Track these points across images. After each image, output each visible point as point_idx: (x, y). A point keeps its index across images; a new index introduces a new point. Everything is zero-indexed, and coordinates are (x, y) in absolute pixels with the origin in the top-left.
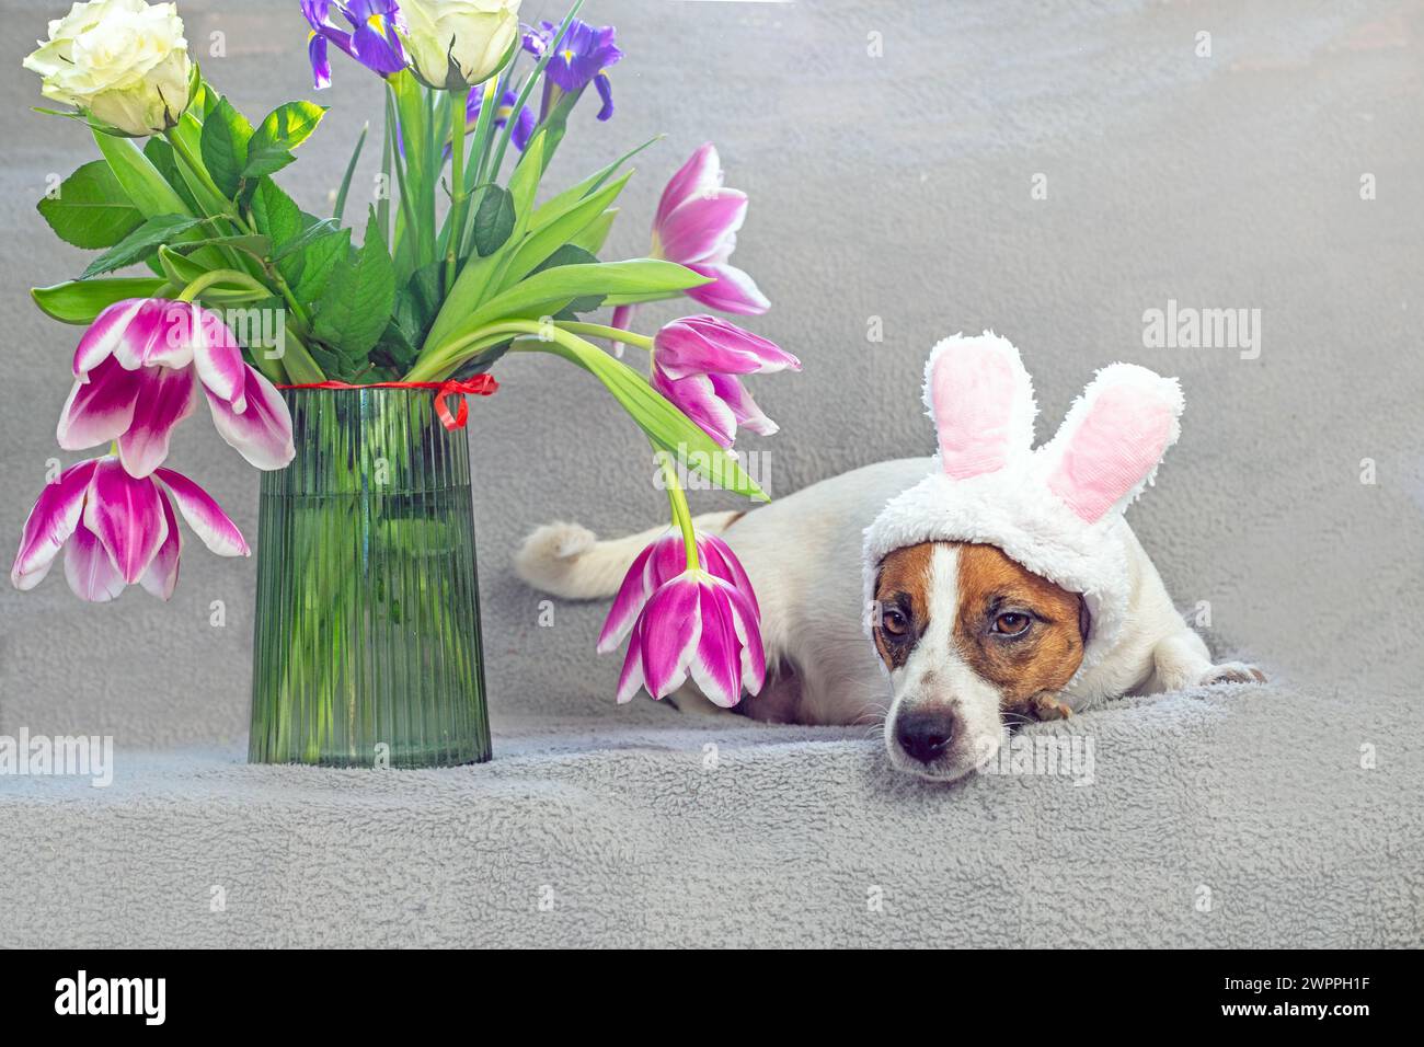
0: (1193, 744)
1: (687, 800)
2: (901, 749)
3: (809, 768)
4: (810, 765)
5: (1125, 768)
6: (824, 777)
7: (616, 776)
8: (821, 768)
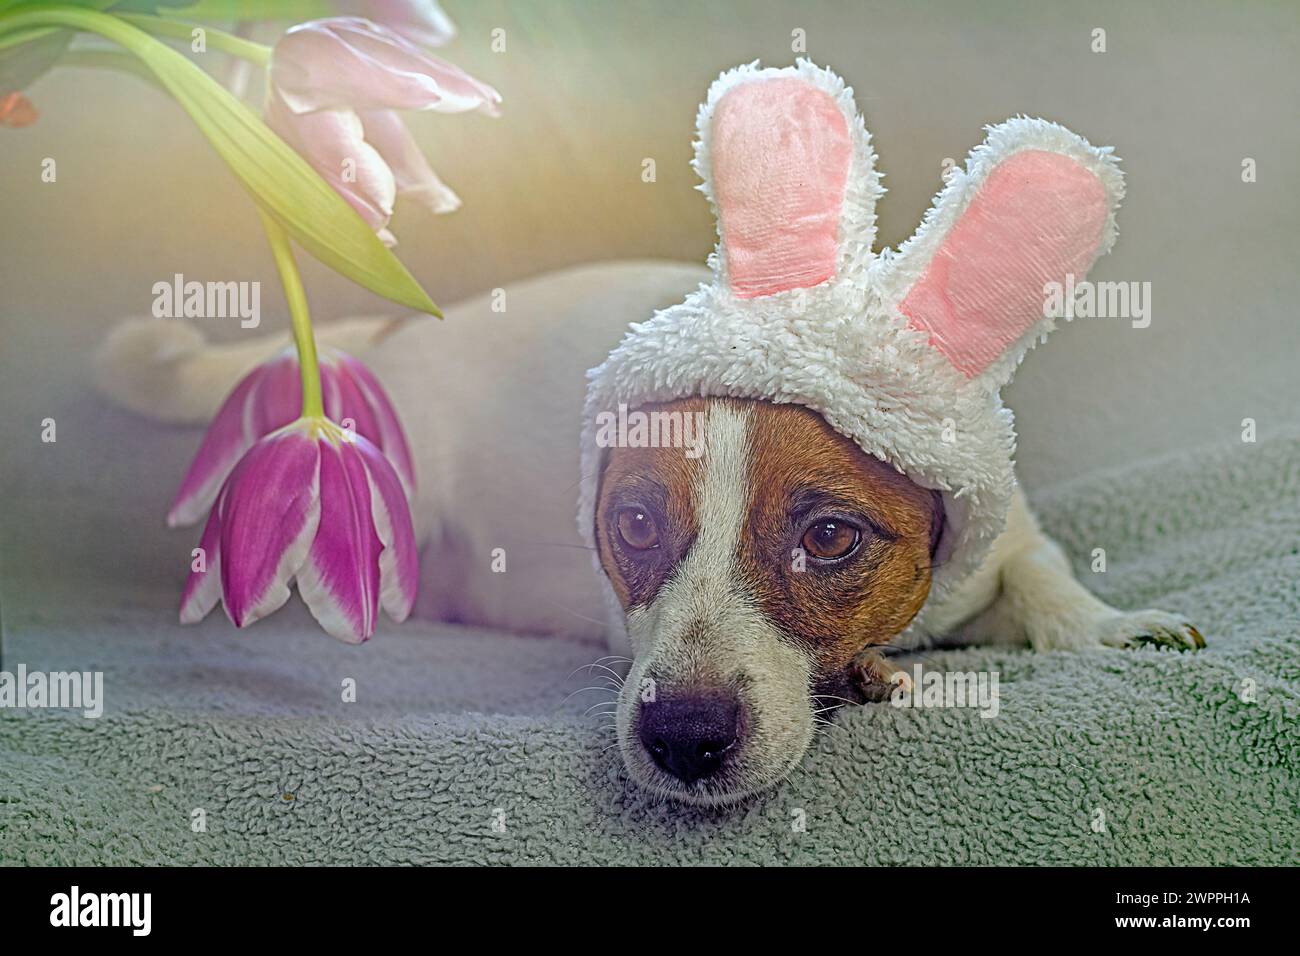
0: (1121, 758)
1: (279, 809)
2: (645, 756)
3: (485, 767)
4: (488, 762)
5: (1011, 797)
6: (509, 785)
7: (164, 758)
8: (508, 769)
